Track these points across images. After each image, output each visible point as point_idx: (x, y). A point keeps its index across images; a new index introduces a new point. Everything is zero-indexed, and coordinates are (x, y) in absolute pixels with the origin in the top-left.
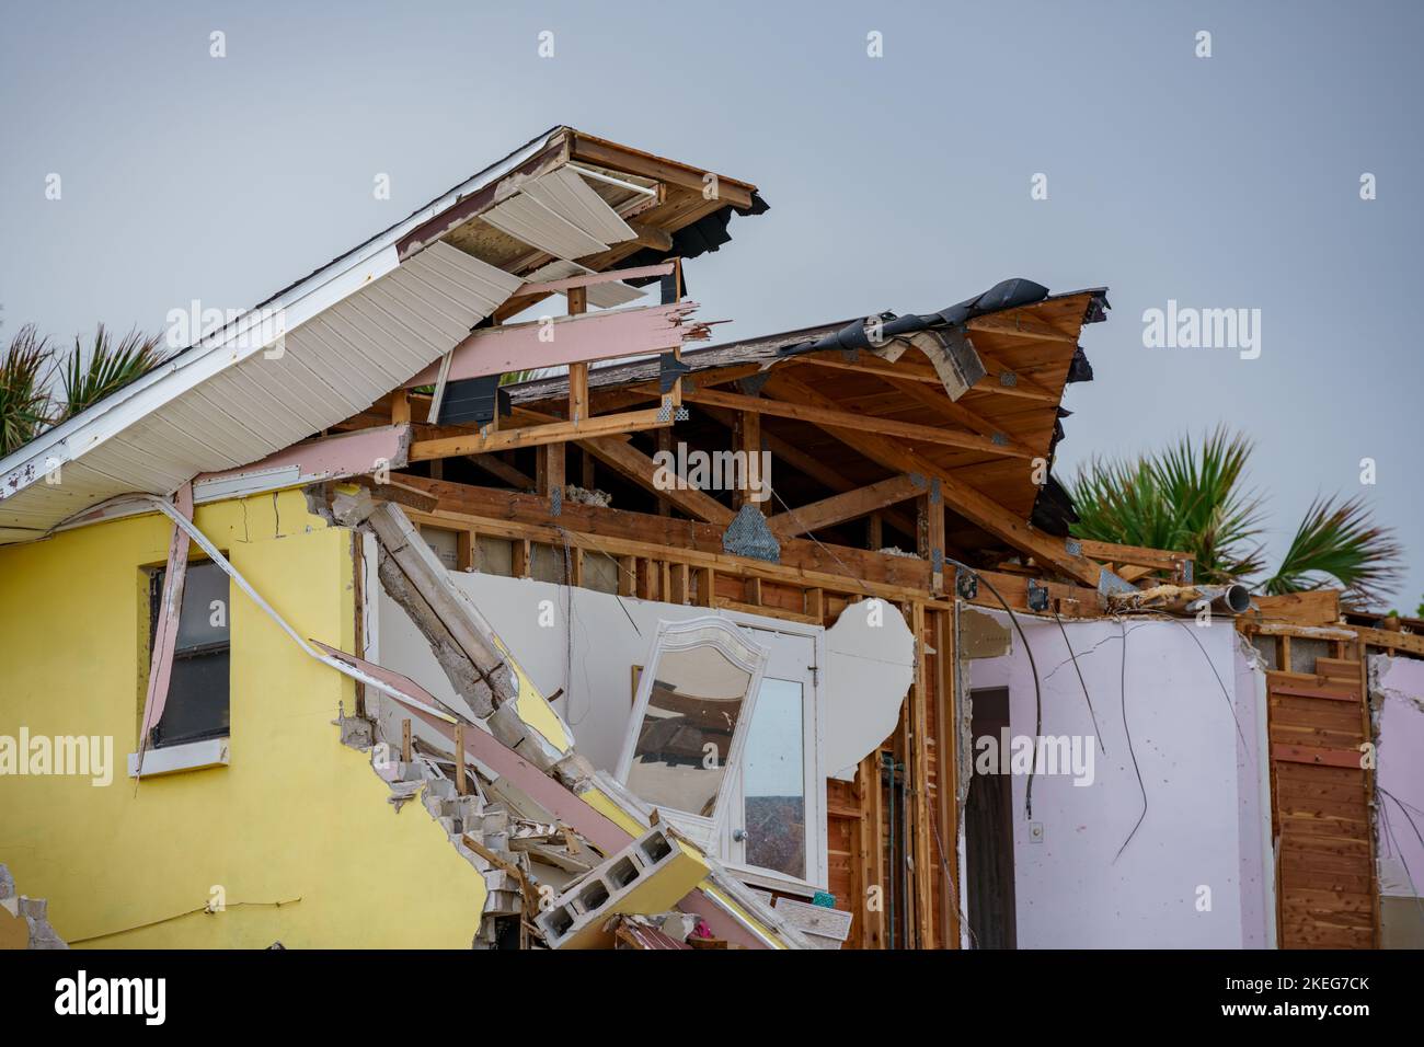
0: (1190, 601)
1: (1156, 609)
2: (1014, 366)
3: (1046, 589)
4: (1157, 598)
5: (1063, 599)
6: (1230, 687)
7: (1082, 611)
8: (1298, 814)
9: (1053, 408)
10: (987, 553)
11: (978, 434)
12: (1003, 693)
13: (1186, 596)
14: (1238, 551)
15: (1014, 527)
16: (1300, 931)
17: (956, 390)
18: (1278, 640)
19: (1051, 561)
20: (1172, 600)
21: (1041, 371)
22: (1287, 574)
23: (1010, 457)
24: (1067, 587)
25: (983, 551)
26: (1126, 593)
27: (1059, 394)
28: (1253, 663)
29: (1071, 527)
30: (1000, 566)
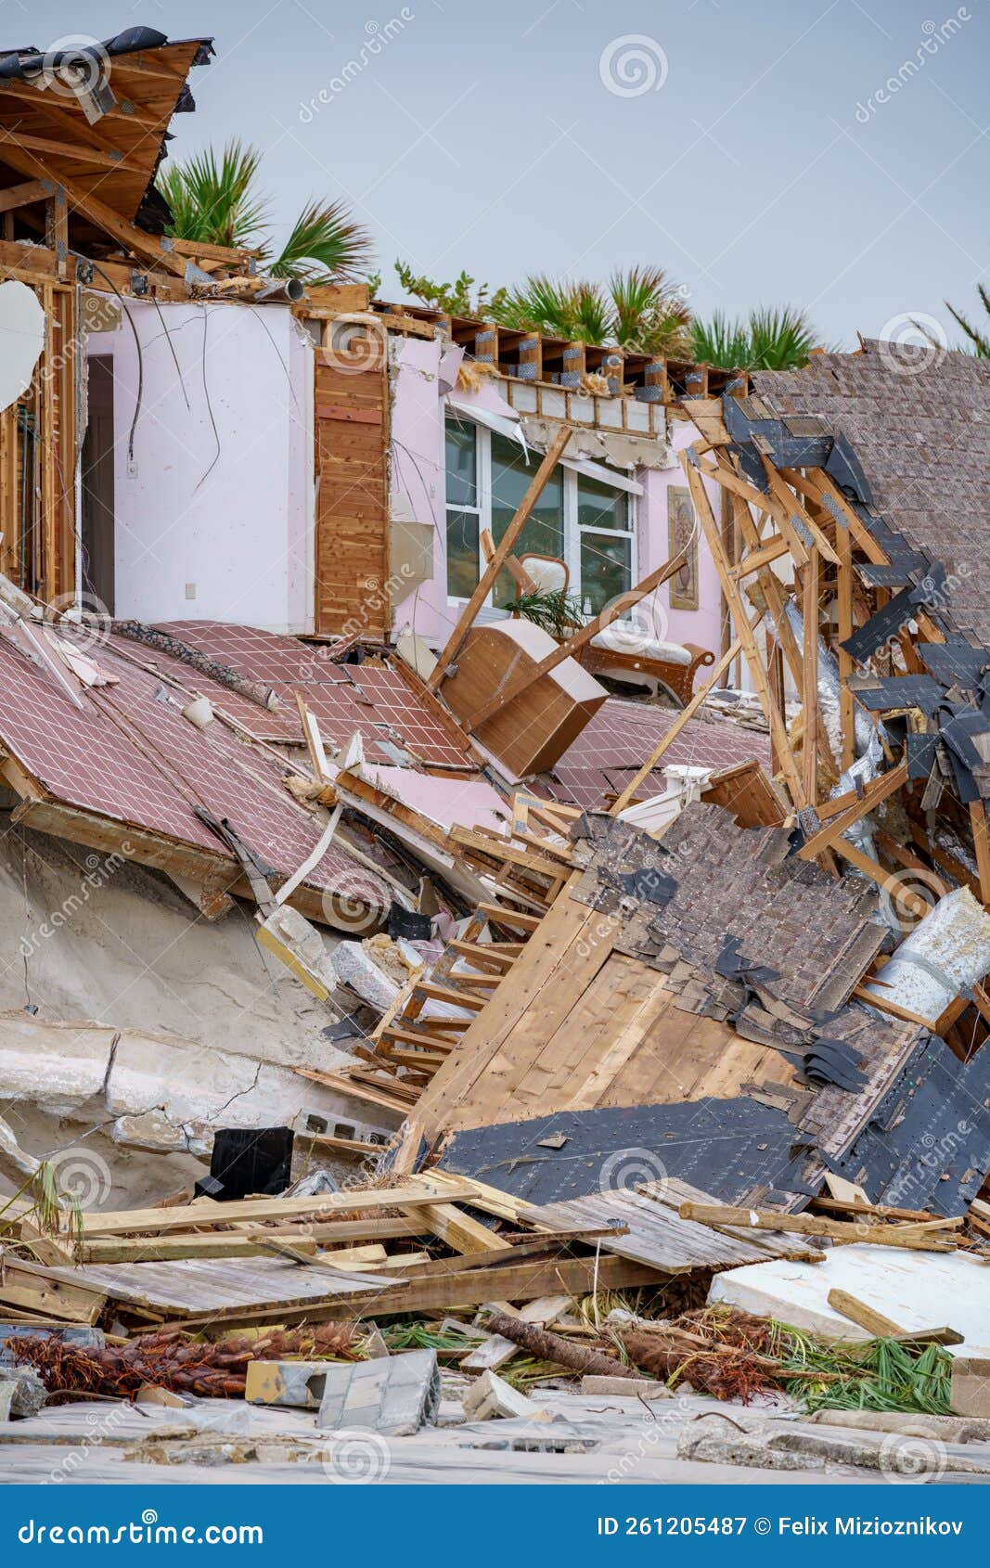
0: (258, 291)
1: (230, 296)
2: (132, 97)
3: (146, 277)
4: (232, 287)
5: (158, 287)
6: (286, 359)
7: (173, 295)
8: (334, 459)
9: (161, 132)
10: (98, 245)
11: (98, 150)
12: (108, 360)
13: (254, 286)
14: (252, 241)
15: (121, 226)
16: (331, 548)
17: (94, 116)
18: (323, 323)
19: (149, 254)
20: (243, 289)
21: (154, 102)
22: (287, 260)
23: (122, 170)
24: (161, 276)
25: (95, 245)
26: (206, 282)
27: (167, 121)
28: (304, 342)
29: (167, 228)
30: (109, 257)
